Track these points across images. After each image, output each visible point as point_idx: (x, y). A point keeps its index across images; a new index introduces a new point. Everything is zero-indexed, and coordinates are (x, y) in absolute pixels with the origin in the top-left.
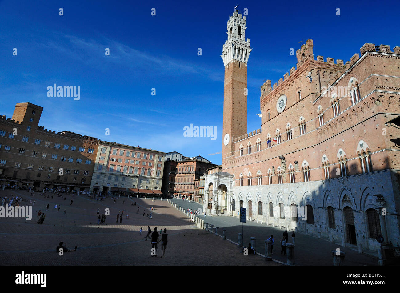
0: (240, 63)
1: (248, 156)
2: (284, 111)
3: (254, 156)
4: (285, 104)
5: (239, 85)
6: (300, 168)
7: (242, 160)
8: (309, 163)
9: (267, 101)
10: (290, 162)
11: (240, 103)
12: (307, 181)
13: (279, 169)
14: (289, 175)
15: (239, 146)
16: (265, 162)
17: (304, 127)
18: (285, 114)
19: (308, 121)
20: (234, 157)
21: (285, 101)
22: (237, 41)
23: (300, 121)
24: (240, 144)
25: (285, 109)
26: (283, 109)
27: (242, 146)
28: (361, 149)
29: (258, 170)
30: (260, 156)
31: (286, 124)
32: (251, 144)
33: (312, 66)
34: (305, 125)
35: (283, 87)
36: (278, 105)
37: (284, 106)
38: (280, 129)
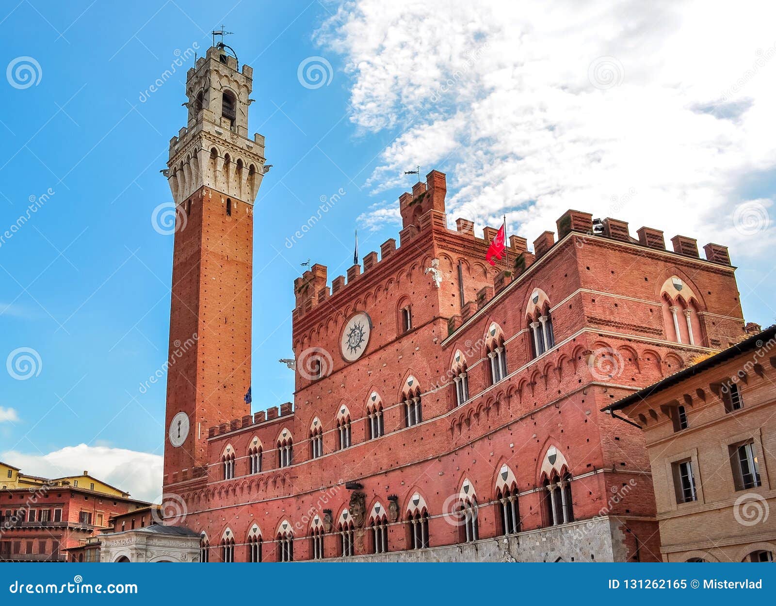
0: (229, 201)
1: (252, 481)
2: (362, 357)
3: (271, 480)
4: (366, 337)
5: (226, 267)
6: (404, 515)
7: (230, 492)
8: (427, 501)
9: (315, 324)
10: (376, 498)
11: (228, 321)
12: (420, 546)
13: (345, 517)
14: (371, 533)
15: (222, 451)
16: (305, 498)
17: (416, 407)
18: (365, 366)
19: (427, 390)
20: (205, 481)
21: (366, 329)
22: (220, 134)
23: (406, 389)
24: (226, 444)
25: (367, 353)
26: (360, 351)
27: (232, 451)
28: (552, 467)
29: (280, 519)
30: (288, 480)
31: (368, 396)
32: (260, 444)
33: (444, 244)
34: (419, 401)
35: (360, 290)
36: (345, 339)
37: (364, 345)
38: (350, 408)
